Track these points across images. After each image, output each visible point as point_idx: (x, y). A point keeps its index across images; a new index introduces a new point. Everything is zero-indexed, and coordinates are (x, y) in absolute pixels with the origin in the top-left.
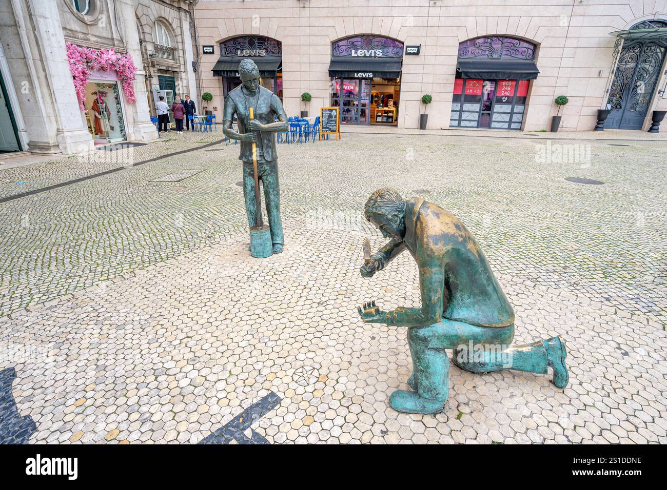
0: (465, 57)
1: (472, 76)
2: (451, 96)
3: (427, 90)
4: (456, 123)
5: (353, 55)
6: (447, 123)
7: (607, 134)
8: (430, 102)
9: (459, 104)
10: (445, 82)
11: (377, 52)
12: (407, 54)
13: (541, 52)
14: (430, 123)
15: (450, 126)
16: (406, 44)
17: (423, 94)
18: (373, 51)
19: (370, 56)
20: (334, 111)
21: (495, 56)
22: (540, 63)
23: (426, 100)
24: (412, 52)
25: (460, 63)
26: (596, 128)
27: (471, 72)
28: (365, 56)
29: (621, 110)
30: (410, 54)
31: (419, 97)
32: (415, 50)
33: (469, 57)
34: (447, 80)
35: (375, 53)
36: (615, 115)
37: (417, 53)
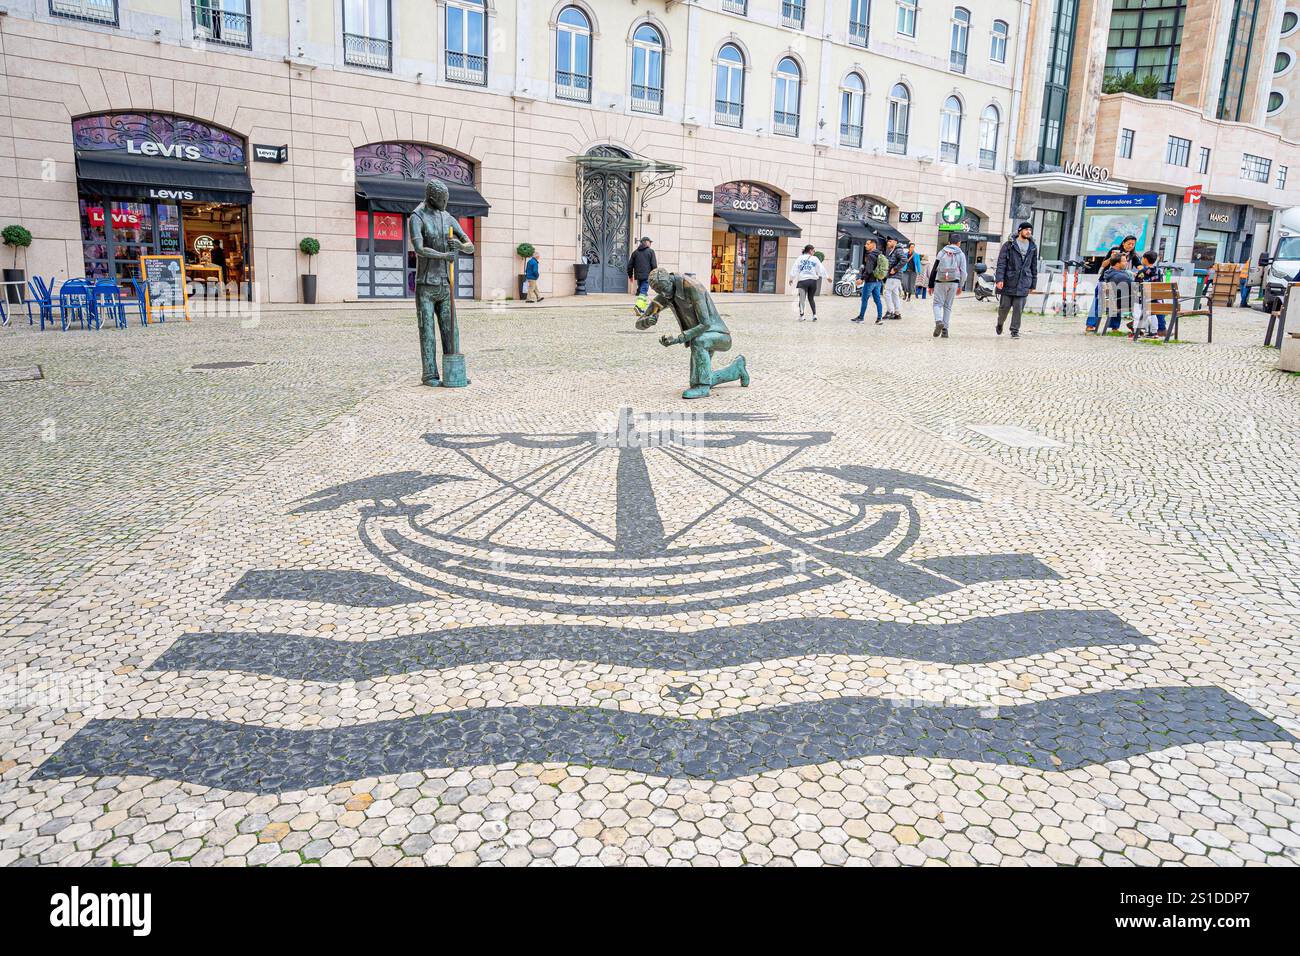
0: (365, 173)
1: (390, 208)
2: (352, 242)
3: (309, 230)
4: (366, 291)
5: (131, 149)
6: (353, 291)
7: (591, 299)
8: (317, 252)
9: (367, 257)
10: (338, 215)
11: (188, 150)
12: (257, 159)
13: (485, 176)
14: (322, 290)
15: (359, 297)
16: (252, 141)
17: (301, 238)
18: (179, 148)
19: (173, 157)
20: (174, 263)
21: (415, 175)
22: (486, 191)
23: (308, 248)
24: (267, 156)
25: (359, 184)
26: (578, 292)
27: (386, 201)
28: (160, 155)
29: (600, 265)
30: (263, 160)
31: (293, 242)
32: (273, 154)
33: (374, 175)
34: (342, 211)
35: (183, 150)
36: (593, 272)
37: (279, 160)
